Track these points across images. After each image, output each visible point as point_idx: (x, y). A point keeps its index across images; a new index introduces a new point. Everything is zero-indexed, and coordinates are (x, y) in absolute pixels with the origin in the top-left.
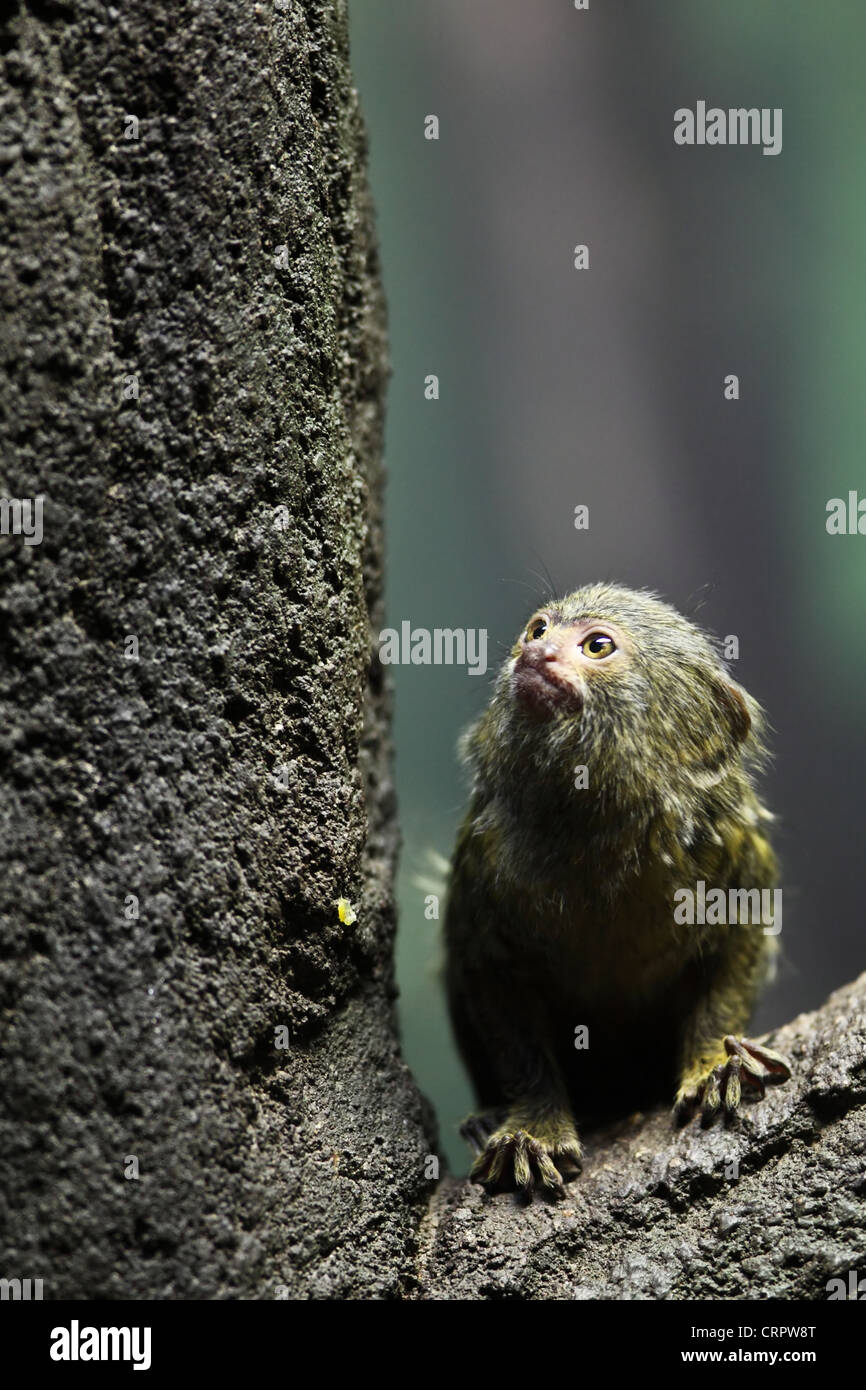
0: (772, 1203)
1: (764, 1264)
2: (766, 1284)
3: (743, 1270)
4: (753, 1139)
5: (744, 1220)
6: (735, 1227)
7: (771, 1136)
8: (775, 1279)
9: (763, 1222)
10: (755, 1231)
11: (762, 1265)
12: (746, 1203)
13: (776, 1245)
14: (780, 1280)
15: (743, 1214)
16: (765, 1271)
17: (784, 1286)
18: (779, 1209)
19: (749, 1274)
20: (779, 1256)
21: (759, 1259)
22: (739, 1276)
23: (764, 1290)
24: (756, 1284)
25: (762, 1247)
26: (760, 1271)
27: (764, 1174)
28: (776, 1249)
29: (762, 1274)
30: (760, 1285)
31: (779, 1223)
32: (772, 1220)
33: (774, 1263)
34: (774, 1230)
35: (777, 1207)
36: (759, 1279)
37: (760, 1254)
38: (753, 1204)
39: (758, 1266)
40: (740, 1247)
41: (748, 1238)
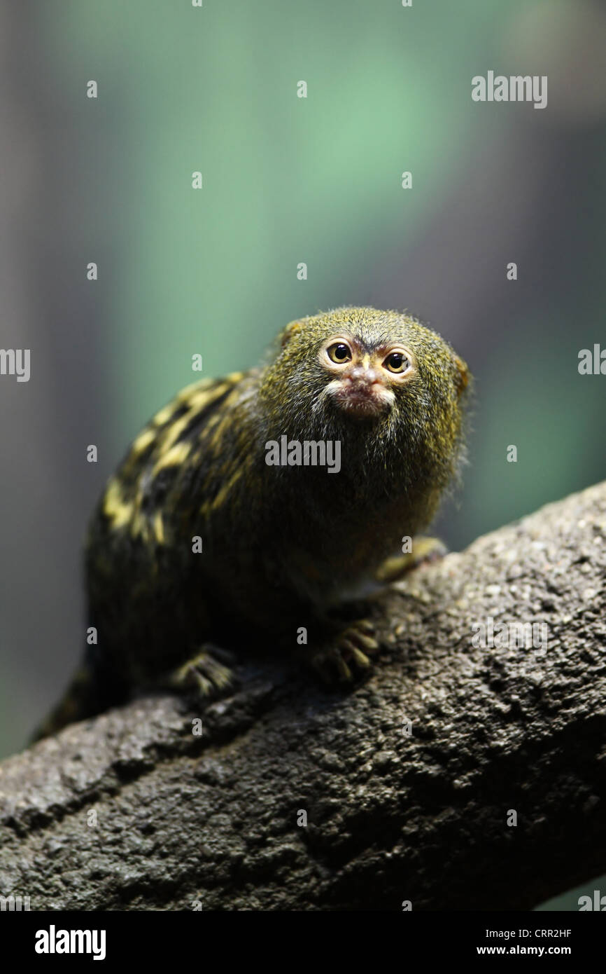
0: (85, 835)
1: (77, 876)
2: (78, 890)
3: (63, 881)
4: (75, 791)
5: (65, 846)
6: (59, 851)
7: (88, 790)
8: (83, 887)
9: (79, 848)
10: (73, 854)
11: (76, 877)
12: (68, 835)
13: (86, 864)
14: (87, 888)
15: (65, 842)
16: (77, 881)
17: (89, 892)
18: (90, 839)
19: (66, 883)
20: (87, 872)
21: (73, 873)
22: (60, 884)
23: (76, 894)
24: (71, 890)
25: (77, 865)
26: (74, 881)
27: (81, 815)
28: (86, 867)
29: (75, 883)
30: (73, 890)
31: (88, 849)
32: (84, 847)
33: (84, 876)
34: (86, 854)
35: (88, 839)
36: (73, 886)
37: (75, 869)
38: (72, 835)
39: (72, 877)
40: (61, 864)
41: (67, 859)
